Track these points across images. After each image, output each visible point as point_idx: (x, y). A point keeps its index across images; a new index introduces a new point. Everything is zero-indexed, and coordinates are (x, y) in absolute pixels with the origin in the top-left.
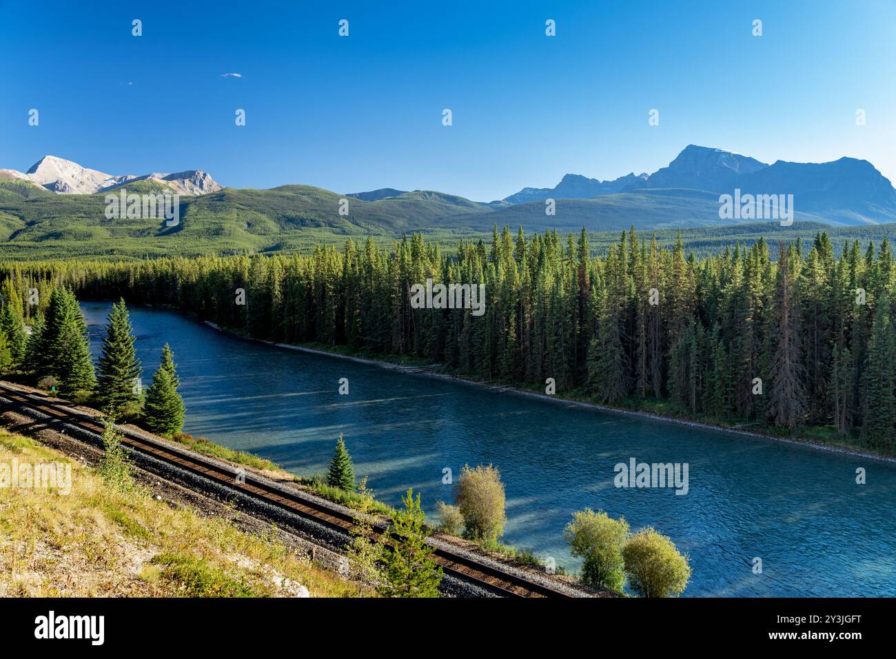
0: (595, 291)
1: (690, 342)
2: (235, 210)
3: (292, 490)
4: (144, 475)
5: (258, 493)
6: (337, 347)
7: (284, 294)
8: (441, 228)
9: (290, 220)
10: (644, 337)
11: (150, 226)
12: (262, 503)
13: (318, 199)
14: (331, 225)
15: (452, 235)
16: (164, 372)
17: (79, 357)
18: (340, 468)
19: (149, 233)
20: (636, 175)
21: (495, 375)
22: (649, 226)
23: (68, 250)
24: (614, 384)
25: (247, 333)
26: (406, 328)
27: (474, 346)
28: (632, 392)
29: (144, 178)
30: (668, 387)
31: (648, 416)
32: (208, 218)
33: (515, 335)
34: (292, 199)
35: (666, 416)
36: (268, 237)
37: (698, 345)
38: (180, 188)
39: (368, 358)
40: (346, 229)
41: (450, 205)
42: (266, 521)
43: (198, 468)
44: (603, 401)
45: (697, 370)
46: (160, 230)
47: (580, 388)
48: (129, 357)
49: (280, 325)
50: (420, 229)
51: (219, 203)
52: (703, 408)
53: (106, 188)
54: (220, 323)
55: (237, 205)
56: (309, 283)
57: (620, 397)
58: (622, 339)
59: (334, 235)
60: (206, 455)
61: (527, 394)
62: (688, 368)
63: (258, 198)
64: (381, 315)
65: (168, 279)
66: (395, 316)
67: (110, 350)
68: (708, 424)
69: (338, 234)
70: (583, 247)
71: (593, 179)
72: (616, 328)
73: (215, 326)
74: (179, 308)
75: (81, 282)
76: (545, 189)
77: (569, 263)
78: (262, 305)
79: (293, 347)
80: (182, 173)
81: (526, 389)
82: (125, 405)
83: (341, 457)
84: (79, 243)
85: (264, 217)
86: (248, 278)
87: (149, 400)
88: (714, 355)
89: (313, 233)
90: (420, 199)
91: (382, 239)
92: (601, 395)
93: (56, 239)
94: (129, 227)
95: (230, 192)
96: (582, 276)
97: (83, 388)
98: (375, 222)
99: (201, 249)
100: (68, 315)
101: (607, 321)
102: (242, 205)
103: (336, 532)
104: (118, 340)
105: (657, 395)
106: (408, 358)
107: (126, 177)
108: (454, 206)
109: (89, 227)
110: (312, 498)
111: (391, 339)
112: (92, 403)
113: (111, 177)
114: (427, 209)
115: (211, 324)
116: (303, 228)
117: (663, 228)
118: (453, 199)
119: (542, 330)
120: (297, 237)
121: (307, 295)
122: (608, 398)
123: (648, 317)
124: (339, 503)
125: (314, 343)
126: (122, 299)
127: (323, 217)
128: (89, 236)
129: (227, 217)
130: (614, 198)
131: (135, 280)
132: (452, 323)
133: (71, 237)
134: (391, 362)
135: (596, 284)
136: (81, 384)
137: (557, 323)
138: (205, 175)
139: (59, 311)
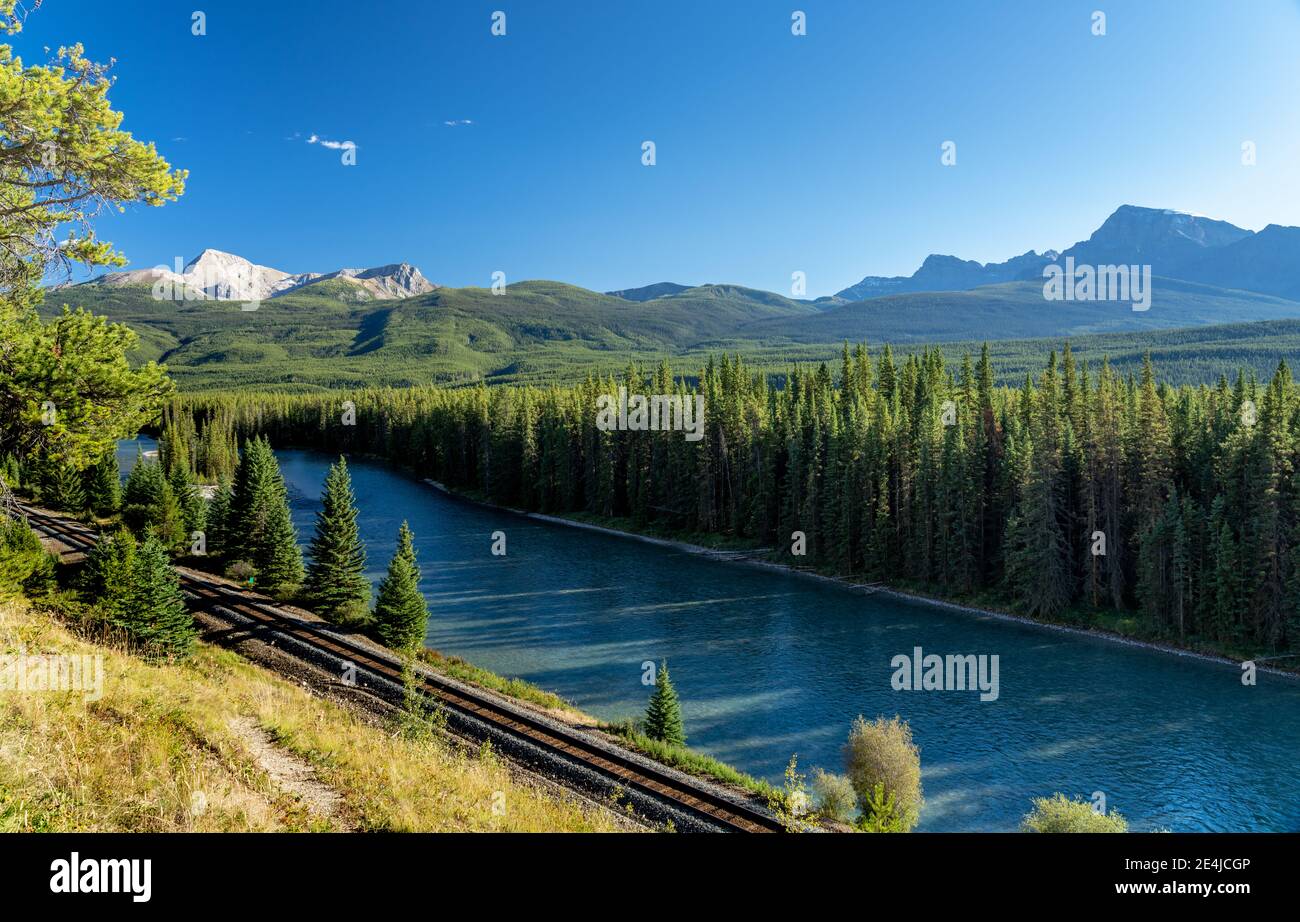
0: (1013, 444)
1: (1174, 523)
2: (453, 318)
3: (601, 742)
4: (392, 711)
5: (555, 746)
6: (616, 519)
7: (539, 441)
8: (744, 338)
9: (528, 330)
10: (1094, 514)
11: (339, 342)
12: (564, 761)
13: (567, 300)
14: (585, 337)
15: (760, 348)
16: (402, 561)
17: (282, 536)
18: (663, 711)
19: (338, 352)
20: (1039, 253)
21: (858, 568)
22: (1062, 331)
23: (233, 377)
24: (1049, 587)
25: (486, 497)
26: (718, 494)
27: (825, 523)
28: (1076, 598)
29: (332, 276)
30: (1138, 593)
31: (1105, 637)
32: (418, 329)
33: (887, 508)
34: (531, 301)
35: (1135, 638)
36: (498, 354)
37: (1186, 529)
38: (379, 288)
39: (664, 537)
40: (607, 342)
41: (757, 306)
42: (574, 789)
43: (464, 704)
44: (1031, 611)
45: (1186, 569)
46: (352, 347)
47: (991, 590)
48: (351, 537)
49: (535, 487)
50: (713, 339)
51: (431, 309)
52: (1198, 628)
53: (283, 291)
54: (448, 483)
55: (456, 311)
56: (575, 428)
57: (1058, 607)
58: (1059, 519)
59: (589, 351)
60: (470, 685)
61: (908, 597)
62: (1169, 563)
63: (486, 301)
64: (681, 475)
65: (373, 419)
66: (703, 476)
67: (325, 527)
68: (1206, 654)
69: (596, 349)
70: (984, 374)
71: (972, 262)
72: (1050, 502)
73: (440, 486)
74: (387, 459)
75: (256, 422)
76: (897, 279)
77: (964, 398)
78: (509, 459)
79: (553, 519)
80: (382, 268)
81: (906, 590)
82: (345, 605)
83: (664, 695)
84: (247, 367)
85: (492, 327)
86: (489, 420)
87: (382, 600)
88: (1213, 545)
89: (560, 349)
90: (713, 296)
91: (658, 355)
92: (1027, 601)
93: (217, 361)
94: (312, 343)
95: (446, 293)
96: (989, 418)
97: (287, 579)
98: (647, 332)
99: (408, 374)
100: (263, 477)
101: (1035, 490)
102: (462, 310)
103: (677, 811)
104: (338, 514)
105: (1117, 605)
106: (722, 538)
107: (308, 276)
108: (761, 306)
109: (260, 345)
110: (634, 757)
111: (696, 509)
112: (299, 601)
113: (289, 275)
114: (724, 311)
115: (433, 483)
116: (547, 341)
117: (1084, 334)
118: (762, 297)
119: (929, 501)
120: (538, 356)
121: (572, 444)
122: (1039, 607)
123: (1101, 484)
124: (671, 765)
125: (582, 513)
126: (343, 458)
127: (574, 326)
128: (260, 356)
129: (442, 327)
130: (1005, 288)
131: (328, 420)
132: (790, 488)
133: (237, 358)
134: (697, 544)
135: (1013, 432)
136: (285, 574)
137: (954, 491)
138: (412, 270)
139: (253, 471)
